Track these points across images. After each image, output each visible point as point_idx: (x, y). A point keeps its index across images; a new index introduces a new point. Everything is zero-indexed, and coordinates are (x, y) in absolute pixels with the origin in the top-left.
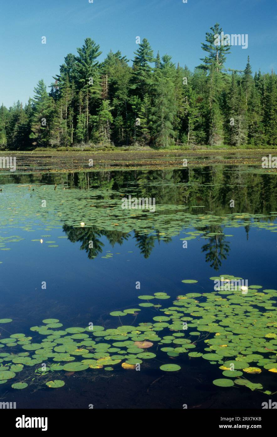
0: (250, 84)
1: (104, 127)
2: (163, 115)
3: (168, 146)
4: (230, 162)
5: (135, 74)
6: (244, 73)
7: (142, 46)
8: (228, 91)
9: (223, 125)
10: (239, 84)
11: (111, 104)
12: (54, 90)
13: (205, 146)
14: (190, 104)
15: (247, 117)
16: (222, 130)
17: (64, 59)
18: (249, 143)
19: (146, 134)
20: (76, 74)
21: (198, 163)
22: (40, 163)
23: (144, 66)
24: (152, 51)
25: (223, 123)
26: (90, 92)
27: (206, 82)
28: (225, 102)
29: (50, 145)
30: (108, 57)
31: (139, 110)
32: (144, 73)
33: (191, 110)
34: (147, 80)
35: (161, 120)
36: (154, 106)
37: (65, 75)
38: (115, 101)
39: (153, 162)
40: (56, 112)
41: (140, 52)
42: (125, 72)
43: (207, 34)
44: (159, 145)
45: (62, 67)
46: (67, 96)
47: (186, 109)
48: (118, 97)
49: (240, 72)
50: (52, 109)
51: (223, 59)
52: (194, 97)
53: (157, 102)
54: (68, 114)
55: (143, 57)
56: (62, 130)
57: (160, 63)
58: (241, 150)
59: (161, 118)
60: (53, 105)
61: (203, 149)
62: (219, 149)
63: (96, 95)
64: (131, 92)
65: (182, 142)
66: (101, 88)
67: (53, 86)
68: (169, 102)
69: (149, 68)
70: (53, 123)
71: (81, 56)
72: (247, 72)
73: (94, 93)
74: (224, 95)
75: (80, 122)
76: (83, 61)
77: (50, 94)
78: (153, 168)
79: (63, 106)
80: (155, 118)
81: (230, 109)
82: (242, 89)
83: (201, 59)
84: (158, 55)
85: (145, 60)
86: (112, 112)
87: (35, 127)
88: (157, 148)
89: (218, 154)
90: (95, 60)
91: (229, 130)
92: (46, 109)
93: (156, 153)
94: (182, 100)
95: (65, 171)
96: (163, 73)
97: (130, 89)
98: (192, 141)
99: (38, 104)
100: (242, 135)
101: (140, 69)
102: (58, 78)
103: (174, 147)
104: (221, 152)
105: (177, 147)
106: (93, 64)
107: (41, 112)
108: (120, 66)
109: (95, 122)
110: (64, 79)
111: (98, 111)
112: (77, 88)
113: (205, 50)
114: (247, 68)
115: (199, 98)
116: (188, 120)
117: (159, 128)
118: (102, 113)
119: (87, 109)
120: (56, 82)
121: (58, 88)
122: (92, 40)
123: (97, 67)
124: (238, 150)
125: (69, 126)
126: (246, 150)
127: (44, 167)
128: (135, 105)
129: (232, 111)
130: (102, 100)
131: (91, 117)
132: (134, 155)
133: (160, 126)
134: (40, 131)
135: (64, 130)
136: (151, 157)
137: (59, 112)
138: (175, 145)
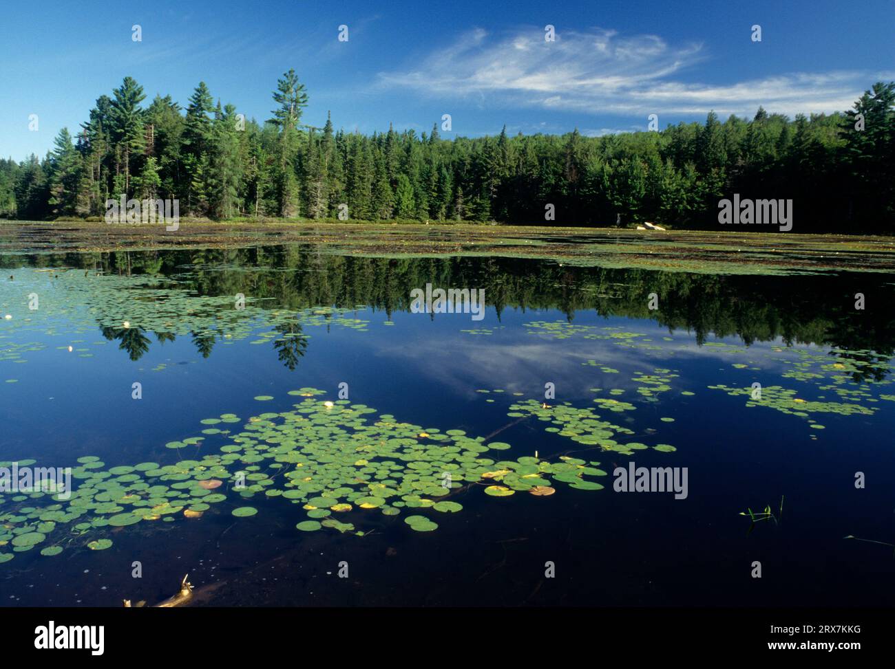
0: (332, 145)
1: (149, 192)
2: (225, 179)
3: (231, 217)
4: (307, 240)
5: (190, 126)
6: (323, 131)
7: (198, 91)
8: (305, 152)
9: (299, 193)
10: (318, 145)
11: (158, 163)
12: (83, 142)
13: (278, 218)
14: (259, 167)
15: (327, 184)
16: (297, 200)
17: (96, 102)
18: (329, 216)
19: (203, 201)
20: (112, 122)
21: (269, 240)
22: (64, 238)
23: (201, 116)
24: (211, 98)
25: (299, 191)
26: (130, 146)
27: (278, 140)
28: (301, 164)
29: (76, 214)
30: (155, 102)
31: (195, 171)
32: (200, 125)
33: (259, 173)
34: (206, 134)
35: (222, 185)
36: (213, 167)
37: (97, 122)
38: (164, 159)
39: (213, 238)
40: (84, 170)
41: (196, 99)
42: (177, 123)
43: (279, 81)
44: (220, 216)
45: (93, 112)
46: (100, 150)
47: (253, 172)
48: (167, 154)
49: (319, 130)
50: (79, 166)
51: (299, 113)
52: (264, 157)
53: (217, 162)
54: (101, 174)
55: (200, 105)
56: (93, 195)
57: (222, 114)
58: (319, 223)
59: (222, 182)
60: (80, 162)
61: (274, 223)
62: (294, 222)
63: (138, 151)
64: (185, 149)
65: (249, 213)
66: (144, 142)
67: (80, 136)
68: (232, 163)
69: (207, 119)
70: (80, 185)
71: (119, 99)
72: (327, 130)
73: (136, 148)
74: (300, 156)
75: (118, 185)
76: (121, 106)
77: (76, 146)
78: (213, 247)
79: (94, 163)
80: (214, 181)
81: (306, 173)
82: (321, 149)
83: (273, 112)
84: (219, 103)
85: (202, 109)
86: (159, 172)
87: (57, 189)
88: (216, 220)
89: (292, 228)
90: (137, 105)
91: (306, 198)
92: (71, 166)
93: (216, 226)
94: (249, 161)
95: (98, 250)
96: (225, 126)
97: (184, 144)
98: (261, 212)
99: (60, 159)
100: (321, 205)
101: (196, 120)
102: (87, 126)
103: (239, 218)
104: (297, 226)
105: (243, 218)
106: (135, 110)
107: (64, 170)
108: (170, 115)
109: (138, 185)
110: (96, 129)
111: (142, 171)
112: (113, 140)
113: (277, 101)
114: (327, 125)
115: (270, 159)
116: (256, 185)
117: (220, 194)
118: (146, 173)
119: (127, 169)
120: (85, 131)
121: (88, 139)
122: (133, 79)
123: (140, 115)
124: (316, 224)
125: (103, 190)
126: (325, 224)
127: (70, 245)
128: (189, 165)
129: (310, 177)
130: (145, 157)
131: (132, 178)
132: (188, 229)
133: (220, 191)
134: (63, 195)
135: (96, 194)
136: (211, 231)
137: (89, 170)
138: (241, 216)
